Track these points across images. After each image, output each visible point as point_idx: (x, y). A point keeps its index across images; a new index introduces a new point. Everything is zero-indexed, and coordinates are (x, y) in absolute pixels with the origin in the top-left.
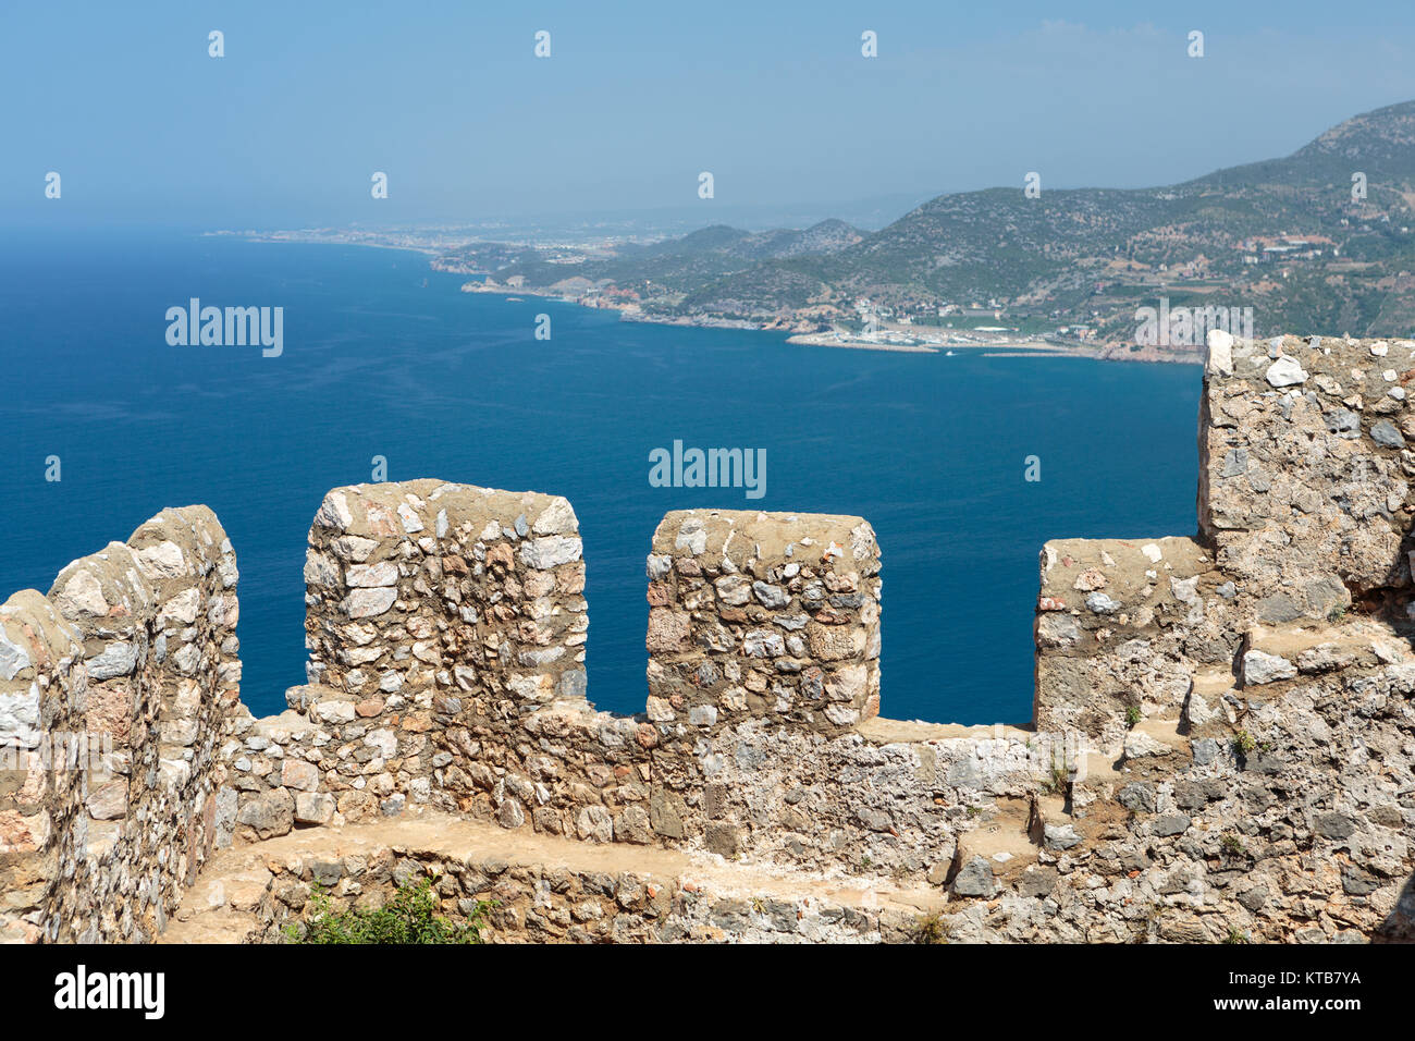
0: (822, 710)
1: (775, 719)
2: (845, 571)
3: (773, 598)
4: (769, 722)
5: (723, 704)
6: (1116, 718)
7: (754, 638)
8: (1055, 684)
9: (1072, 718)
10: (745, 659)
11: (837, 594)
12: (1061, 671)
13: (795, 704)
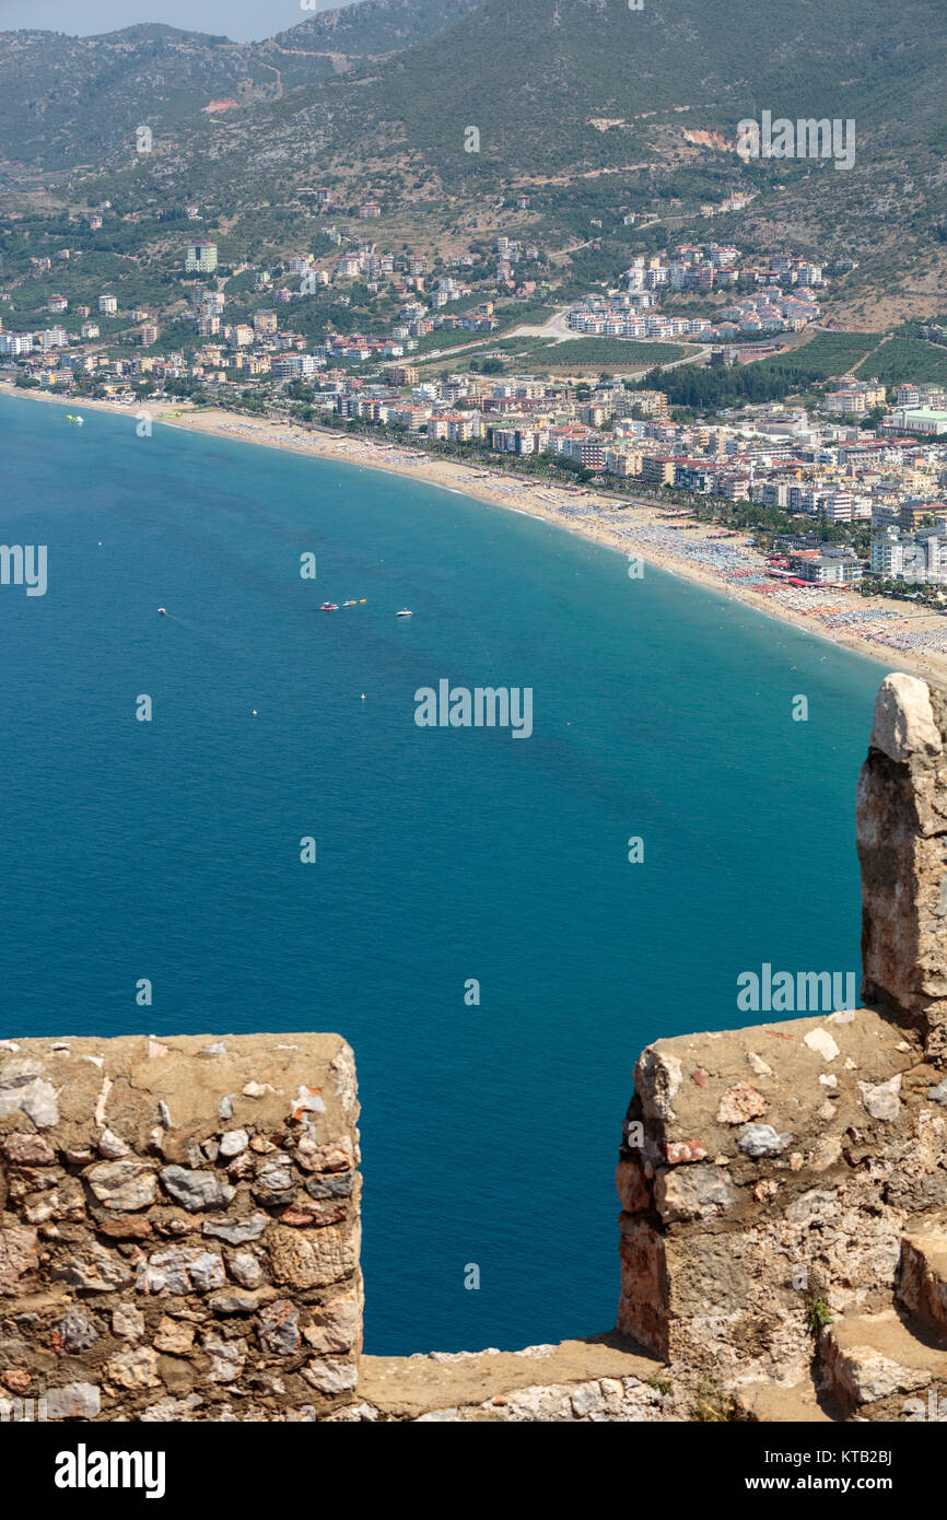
0: (298, 1370)
1: (214, 1395)
2: (332, 1136)
3: (201, 1193)
4: (200, 1400)
5: (113, 1380)
6: (790, 1321)
7: (168, 1263)
8: (694, 1280)
9: (723, 1330)
10: (151, 1299)
11: (320, 1177)
12: (704, 1257)
13: (247, 1368)
